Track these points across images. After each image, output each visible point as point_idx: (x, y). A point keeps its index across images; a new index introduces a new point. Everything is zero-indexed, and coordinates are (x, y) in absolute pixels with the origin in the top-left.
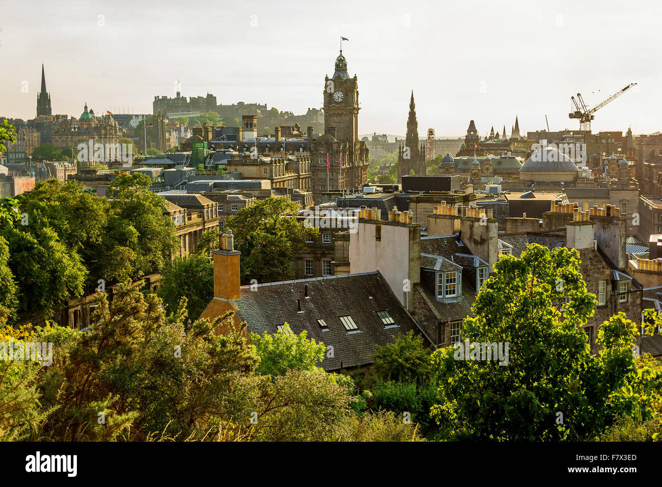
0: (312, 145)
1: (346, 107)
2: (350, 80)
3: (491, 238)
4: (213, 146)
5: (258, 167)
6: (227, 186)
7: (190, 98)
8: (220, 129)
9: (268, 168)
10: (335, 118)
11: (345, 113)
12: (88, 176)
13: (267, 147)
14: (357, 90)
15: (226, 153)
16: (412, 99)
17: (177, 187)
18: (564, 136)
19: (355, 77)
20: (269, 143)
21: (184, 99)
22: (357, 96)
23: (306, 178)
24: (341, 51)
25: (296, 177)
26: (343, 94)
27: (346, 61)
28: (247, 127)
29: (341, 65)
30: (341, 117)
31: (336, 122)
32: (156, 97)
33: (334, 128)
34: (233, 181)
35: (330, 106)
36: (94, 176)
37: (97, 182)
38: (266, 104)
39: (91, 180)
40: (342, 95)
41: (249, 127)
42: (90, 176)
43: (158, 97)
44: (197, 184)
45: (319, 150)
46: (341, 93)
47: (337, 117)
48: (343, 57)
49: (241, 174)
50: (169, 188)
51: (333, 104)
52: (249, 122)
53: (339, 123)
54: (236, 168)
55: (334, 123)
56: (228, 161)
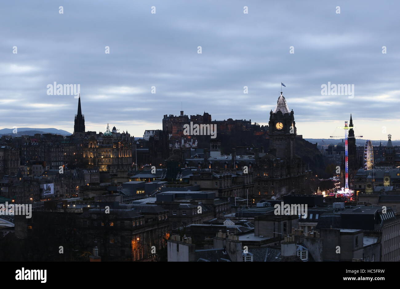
0: (258, 162)
1: (285, 133)
2: (288, 114)
3: (238, 251)
4: (187, 162)
5: (211, 181)
6: (183, 196)
7: (191, 116)
8: (194, 150)
9: (218, 182)
10: (277, 141)
11: (284, 138)
12: (93, 187)
13: (225, 163)
14: (294, 120)
15: (192, 170)
16: (351, 120)
17: (153, 195)
19: (292, 112)
20: (227, 161)
21: (186, 117)
23: (250, 187)
24: (282, 93)
25: (242, 187)
28: (213, 148)
29: (282, 104)
30: (281, 141)
31: (278, 145)
32: (164, 116)
33: (275, 150)
34: (189, 192)
35: (273, 133)
36: (97, 187)
37: (99, 191)
38: (250, 120)
40: (282, 125)
41: (215, 148)
42: (95, 187)
43: (167, 115)
44: (163, 194)
45: (263, 166)
47: (278, 141)
49: (199, 186)
50: (147, 196)
51: (275, 132)
52: (215, 144)
53: (280, 145)
54: (196, 181)
55: (277, 145)
56: (190, 176)
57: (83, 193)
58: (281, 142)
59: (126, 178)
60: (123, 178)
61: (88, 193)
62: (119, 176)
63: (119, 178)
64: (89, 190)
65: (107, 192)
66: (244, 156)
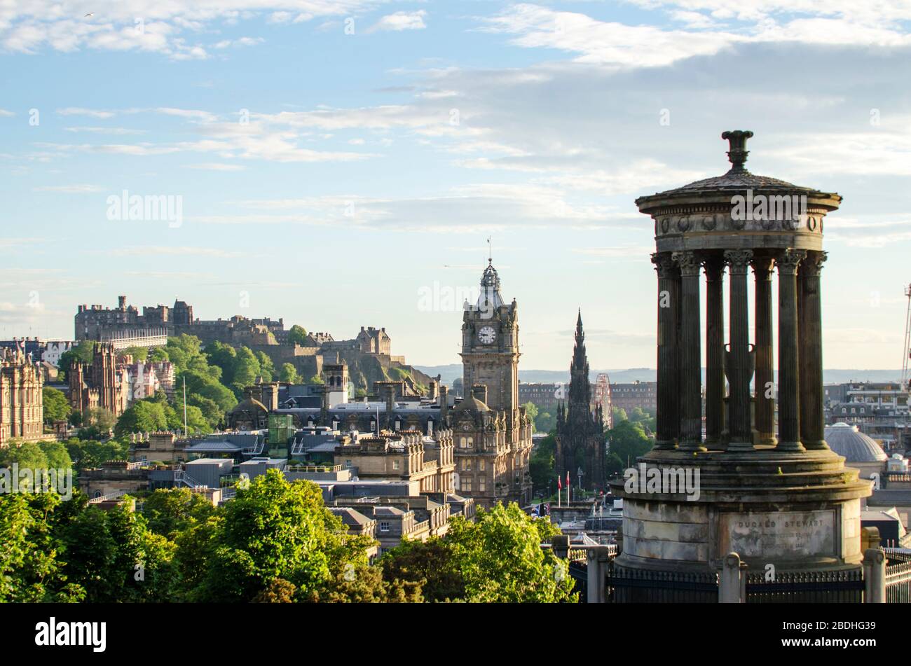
0: (448, 417)
1: (500, 351)
2: (506, 308)
5: (385, 458)
7: (144, 308)
8: (285, 388)
9: (401, 459)
10: (481, 370)
11: (497, 362)
12: (113, 471)
14: (517, 323)
15: (323, 433)
16: (580, 324)
18: (849, 393)
19: (514, 303)
21: (132, 311)
22: (517, 333)
23: (448, 472)
24: (490, 260)
26: (495, 330)
27: (499, 276)
28: (332, 384)
29: (490, 283)
30: (491, 368)
31: (483, 378)
32: (80, 307)
35: (473, 350)
36: (124, 472)
37: (129, 482)
38: (281, 320)
39: (120, 478)
40: (494, 333)
41: (336, 384)
42: (117, 471)
43: (85, 307)
45: (460, 424)
46: (492, 330)
47: (484, 368)
48: (494, 270)
49: (357, 469)
51: (477, 348)
52: (335, 376)
53: (489, 378)
54: (349, 459)
55: (480, 378)
56: (336, 448)
57: (87, 485)
58: (489, 370)
59: (170, 451)
60: (164, 451)
61: (101, 485)
62: (152, 447)
63: (152, 451)
64: (103, 480)
65: (147, 483)
66: (406, 403)
